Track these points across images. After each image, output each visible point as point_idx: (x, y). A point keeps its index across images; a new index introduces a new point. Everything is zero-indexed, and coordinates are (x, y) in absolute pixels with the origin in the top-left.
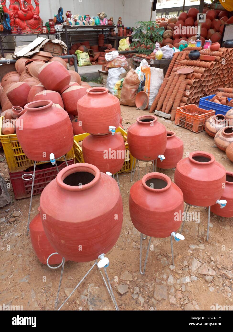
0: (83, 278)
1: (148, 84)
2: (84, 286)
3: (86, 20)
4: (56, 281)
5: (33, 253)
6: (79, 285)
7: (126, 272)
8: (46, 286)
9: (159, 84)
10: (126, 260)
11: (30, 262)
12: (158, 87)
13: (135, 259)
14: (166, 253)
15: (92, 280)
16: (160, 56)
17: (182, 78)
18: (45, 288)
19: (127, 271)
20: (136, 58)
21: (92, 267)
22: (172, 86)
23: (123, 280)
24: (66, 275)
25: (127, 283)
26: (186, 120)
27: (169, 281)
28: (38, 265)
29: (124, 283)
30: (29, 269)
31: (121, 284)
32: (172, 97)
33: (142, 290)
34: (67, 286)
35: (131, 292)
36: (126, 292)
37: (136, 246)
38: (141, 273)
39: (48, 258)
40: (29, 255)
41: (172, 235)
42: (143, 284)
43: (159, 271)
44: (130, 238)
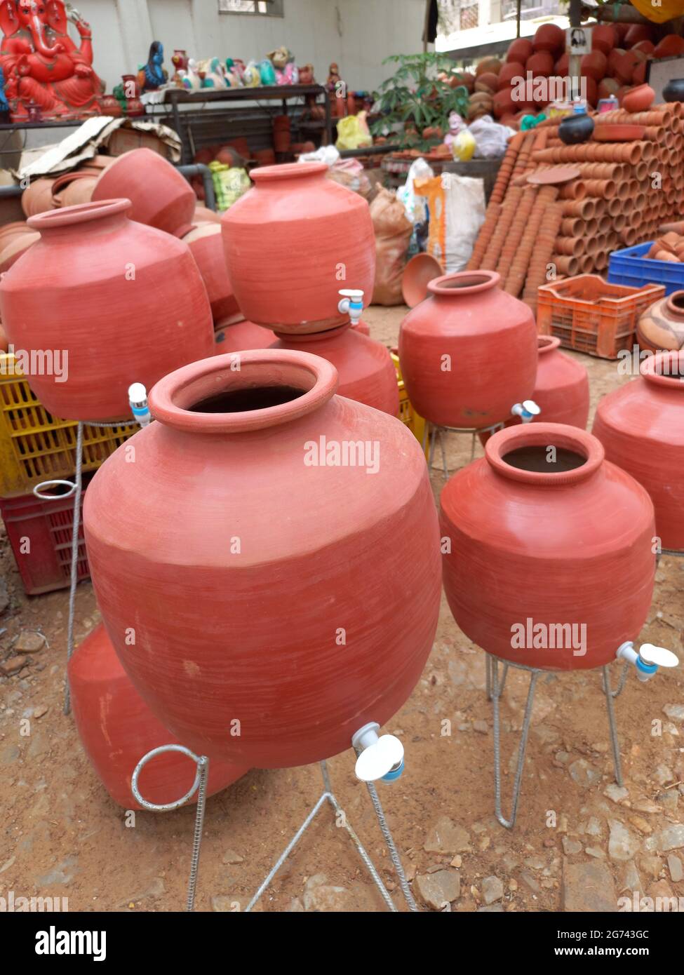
0: (282, 854)
1: (437, 230)
2: (289, 886)
3: (232, 72)
4: (179, 872)
5: (89, 773)
6: (270, 883)
7: (445, 823)
8: (142, 895)
9: (474, 227)
10: (436, 777)
11: (76, 806)
12: (471, 235)
13: (469, 772)
14: (584, 743)
15: (315, 861)
16: (466, 149)
17: (546, 198)
18: (139, 903)
19: (445, 817)
20: (394, 162)
21: (314, 811)
22: (517, 226)
23: (437, 854)
24: (214, 850)
25: (452, 864)
26: (574, 323)
27: (613, 844)
28: (109, 817)
29: (441, 866)
30: (73, 833)
31: (429, 870)
32: (521, 259)
33: (513, 887)
34: (223, 890)
35: (471, 896)
36: (455, 901)
37: (468, 725)
38: (502, 821)
39: (137, 769)
40: (75, 783)
41: (622, 656)
42: (515, 865)
43: (568, 812)
44: (443, 697)
